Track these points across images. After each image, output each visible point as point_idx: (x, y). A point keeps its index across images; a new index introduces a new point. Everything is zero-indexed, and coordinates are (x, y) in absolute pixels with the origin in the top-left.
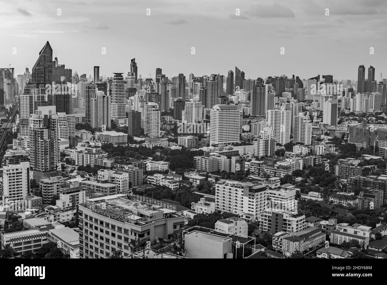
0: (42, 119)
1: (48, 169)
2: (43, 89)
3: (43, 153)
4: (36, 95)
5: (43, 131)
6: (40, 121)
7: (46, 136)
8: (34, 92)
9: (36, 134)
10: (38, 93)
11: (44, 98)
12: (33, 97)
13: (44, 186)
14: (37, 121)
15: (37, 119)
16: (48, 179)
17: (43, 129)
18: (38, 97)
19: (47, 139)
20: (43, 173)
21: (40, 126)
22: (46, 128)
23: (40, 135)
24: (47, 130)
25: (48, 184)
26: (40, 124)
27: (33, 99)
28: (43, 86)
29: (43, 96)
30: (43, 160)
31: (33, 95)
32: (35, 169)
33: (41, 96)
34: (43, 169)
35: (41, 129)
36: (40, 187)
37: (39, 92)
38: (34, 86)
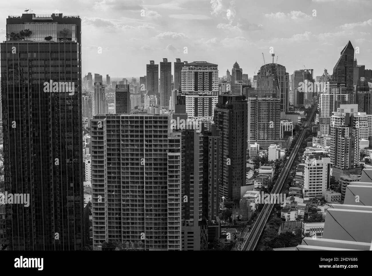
0: (344, 117)
1: (347, 167)
2: (344, 89)
3: (344, 151)
4: (337, 95)
5: (344, 129)
6: (341, 119)
7: (347, 134)
8: (334, 91)
9: (337, 131)
10: (338, 93)
11: (344, 97)
12: (334, 96)
13: (343, 183)
14: (339, 119)
15: (339, 117)
16: (348, 176)
17: (344, 126)
18: (339, 96)
19: (348, 137)
20: (342, 171)
21: (341, 124)
22: (347, 126)
23: (341, 133)
24: (348, 128)
25: (348, 181)
26: (341, 121)
27: (334, 98)
28: (344, 86)
29: (344, 96)
30: (343, 158)
31: (334, 95)
32: (334, 167)
33: (342, 96)
34: (343, 167)
35: (342, 126)
36: (340, 183)
37: (340, 92)
38: (335, 85)
